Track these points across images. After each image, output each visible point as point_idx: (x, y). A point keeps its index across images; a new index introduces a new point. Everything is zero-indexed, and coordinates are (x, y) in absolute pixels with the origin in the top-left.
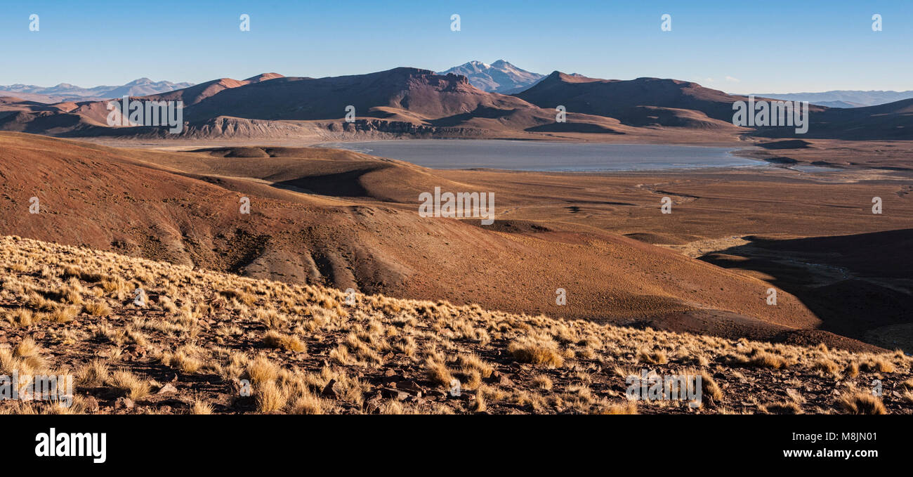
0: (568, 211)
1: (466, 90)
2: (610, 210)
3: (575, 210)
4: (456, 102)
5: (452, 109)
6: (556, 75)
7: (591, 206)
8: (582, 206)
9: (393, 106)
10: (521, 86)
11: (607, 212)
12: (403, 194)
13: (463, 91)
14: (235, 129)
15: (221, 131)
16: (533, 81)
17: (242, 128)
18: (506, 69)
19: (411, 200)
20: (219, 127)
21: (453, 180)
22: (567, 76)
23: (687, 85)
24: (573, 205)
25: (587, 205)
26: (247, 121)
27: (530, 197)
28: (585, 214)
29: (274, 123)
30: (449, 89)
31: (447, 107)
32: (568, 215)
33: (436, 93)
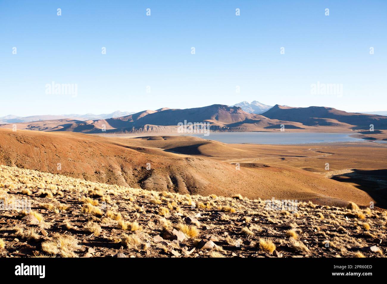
0: (280, 159)
1: (241, 113)
2: (297, 159)
3: (283, 159)
4: (237, 117)
5: (236, 120)
6: (277, 106)
7: (290, 157)
8: (286, 157)
9: (212, 119)
10: (263, 111)
11: (296, 160)
12: (215, 153)
13: (240, 113)
14: (152, 129)
15: (146, 130)
16: (268, 109)
17: (154, 129)
18: (257, 104)
19: (218, 156)
20: (146, 129)
21: (235, 148)
22: (281, 106)
23: (330, 109)
24: (282, 157)
25: (288, 157)
26: (156, 126)
27: (265, 154)
28: (286, 161)
29: (166, 127)
30: (234, 112)
31: (234, 119)
32: (280, 161)
33: (229, 114)
